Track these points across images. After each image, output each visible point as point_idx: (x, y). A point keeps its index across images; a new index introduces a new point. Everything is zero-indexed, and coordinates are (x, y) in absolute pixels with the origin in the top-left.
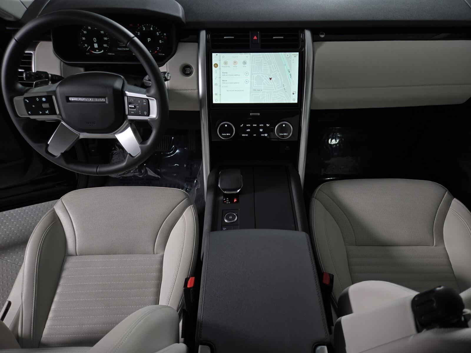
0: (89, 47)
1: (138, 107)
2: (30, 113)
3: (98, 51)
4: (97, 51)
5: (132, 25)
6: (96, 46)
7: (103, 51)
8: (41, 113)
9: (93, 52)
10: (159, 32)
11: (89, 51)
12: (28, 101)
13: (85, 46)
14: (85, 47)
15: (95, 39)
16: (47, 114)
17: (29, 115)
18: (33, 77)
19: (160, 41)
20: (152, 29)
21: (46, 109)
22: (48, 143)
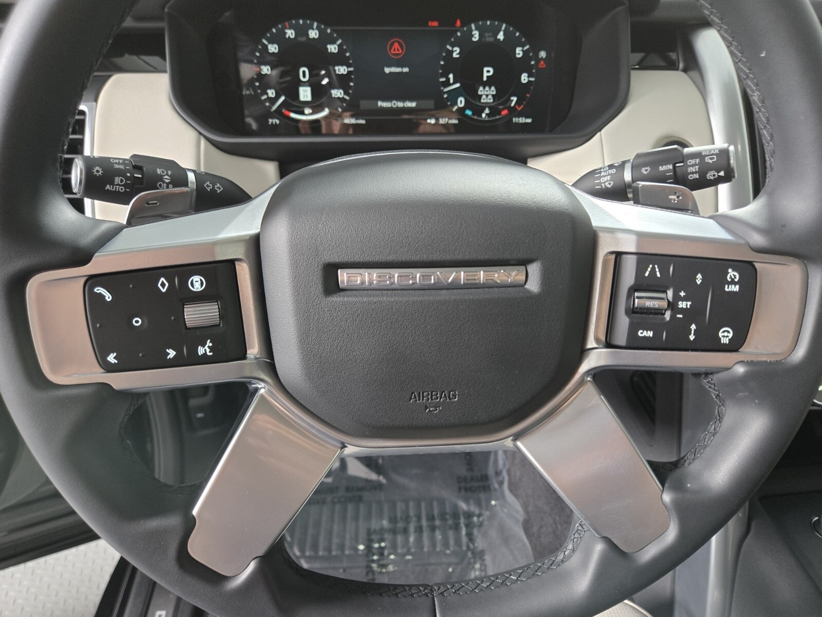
0: (282, 98)
1: (682, 305)
2: (111, 358)
3: (311, 111)
4: (307, 111)
5: (436, 24)
6: (305, 94)
7: (326, 112)
8: (172, 353)
9: (293, 115)
10: (523, 47)
11: (278, 113)
12: (108, 297)
13: (267, 94)
14: (269, 99)
15: (304, 73)
16: (205, 360)
17: (110, 368)
18: (117, 180)
19: (524, 78)
20: (501, 36)
21: (201, 333)
22: (195, 512)
